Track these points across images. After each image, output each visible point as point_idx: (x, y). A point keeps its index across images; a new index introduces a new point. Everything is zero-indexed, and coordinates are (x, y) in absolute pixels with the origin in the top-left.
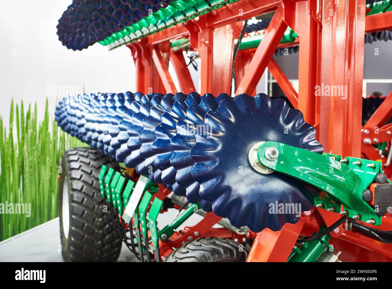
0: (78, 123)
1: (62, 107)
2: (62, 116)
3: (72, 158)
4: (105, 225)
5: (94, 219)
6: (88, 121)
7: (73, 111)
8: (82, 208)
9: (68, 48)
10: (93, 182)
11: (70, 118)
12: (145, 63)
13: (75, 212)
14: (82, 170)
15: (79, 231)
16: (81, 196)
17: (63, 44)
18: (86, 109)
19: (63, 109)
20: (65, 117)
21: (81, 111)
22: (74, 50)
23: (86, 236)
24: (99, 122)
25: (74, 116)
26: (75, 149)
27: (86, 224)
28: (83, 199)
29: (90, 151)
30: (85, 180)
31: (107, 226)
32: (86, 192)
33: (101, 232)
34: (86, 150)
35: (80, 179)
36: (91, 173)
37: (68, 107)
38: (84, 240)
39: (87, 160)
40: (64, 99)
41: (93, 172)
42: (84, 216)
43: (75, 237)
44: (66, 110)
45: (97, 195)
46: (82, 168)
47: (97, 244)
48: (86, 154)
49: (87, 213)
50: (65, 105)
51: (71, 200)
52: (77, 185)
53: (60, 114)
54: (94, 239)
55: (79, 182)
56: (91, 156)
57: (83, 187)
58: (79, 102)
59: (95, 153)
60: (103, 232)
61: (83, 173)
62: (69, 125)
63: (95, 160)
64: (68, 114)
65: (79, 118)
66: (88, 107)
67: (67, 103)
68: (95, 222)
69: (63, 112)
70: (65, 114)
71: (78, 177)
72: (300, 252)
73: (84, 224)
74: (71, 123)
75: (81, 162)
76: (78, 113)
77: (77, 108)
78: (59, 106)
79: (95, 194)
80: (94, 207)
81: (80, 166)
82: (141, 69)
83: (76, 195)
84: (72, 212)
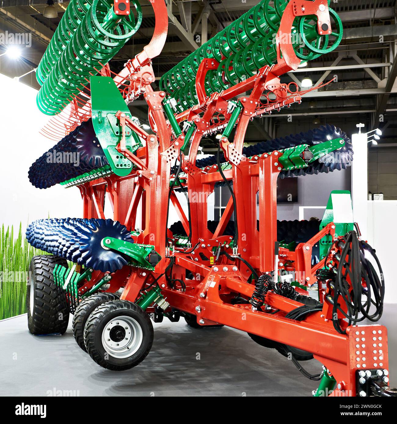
0: (40, 238)
1: (31, 229)
2: (31, 234)
3: (36, 261)
4: (57, 305)
5: (50, 300)
6: (46, 235)
7: (37, 231)
8: (43, 293)
9: (36, 187)
10: (50, 276)
11: (36, 235)
12: (88, 198)
13: (38, 295)
14: (43, 269)
15: (40, 308)
16: (42, 285)
17: (33, 185)
18: (46, 228)
19: (32, 230)
20: (33, 235)
21: (43, 230)
22: (41, 188)
23: (44, 312)
24: (51, 235)
25: (39, 233)
26: (39, 256)
27: (45, 304)
28: (43, 287)
29: (49, 257)
30: (45, 275)
31: (59, 305)
32: (45, 283)
33: (54, 309)
34: (46, 257)
35: (41, 275)
36: (49, 271)
37: (35, 228)
38: (43, 314)
39: (47, 263)
40: (32, 223)
41: (50, 270)
42: (43, 298)
43: (37, 313)
44: (34, 230)
45: (52, 285)
46: (44, 268)
47: (51, 317)
48: (46, 259)
49: (45, 296)
50: (33, 227)
51: (36, 288)
52: (40, 278)
53: (30, 233)
54: (50, 314)
55: (41, 276)
56: (49, 260)
57: (43, 279)
58: (42, 224)
59: (52, 259)
60: (56, 309)
61: (43, 271)
62: (36, 239)
63: (52, 263)
64: (35, 233)
65: (41, 235)
66: (47, 227)
67: (34, 226)
68: (51, 302)
69: (32, 232)
70: (33, 233)
71: (41, 273)
72: (145, 296)
73: (43, 303)
74: (37, 238)
75: (42, 263)
76: (41, 231)
77: (41, 228)
78: (29, 228)
79: (51, 284)
80: (50, 292)
81: (42, 266)
82: (86, 202)
83: (38, 284)
84: (35, 296)
